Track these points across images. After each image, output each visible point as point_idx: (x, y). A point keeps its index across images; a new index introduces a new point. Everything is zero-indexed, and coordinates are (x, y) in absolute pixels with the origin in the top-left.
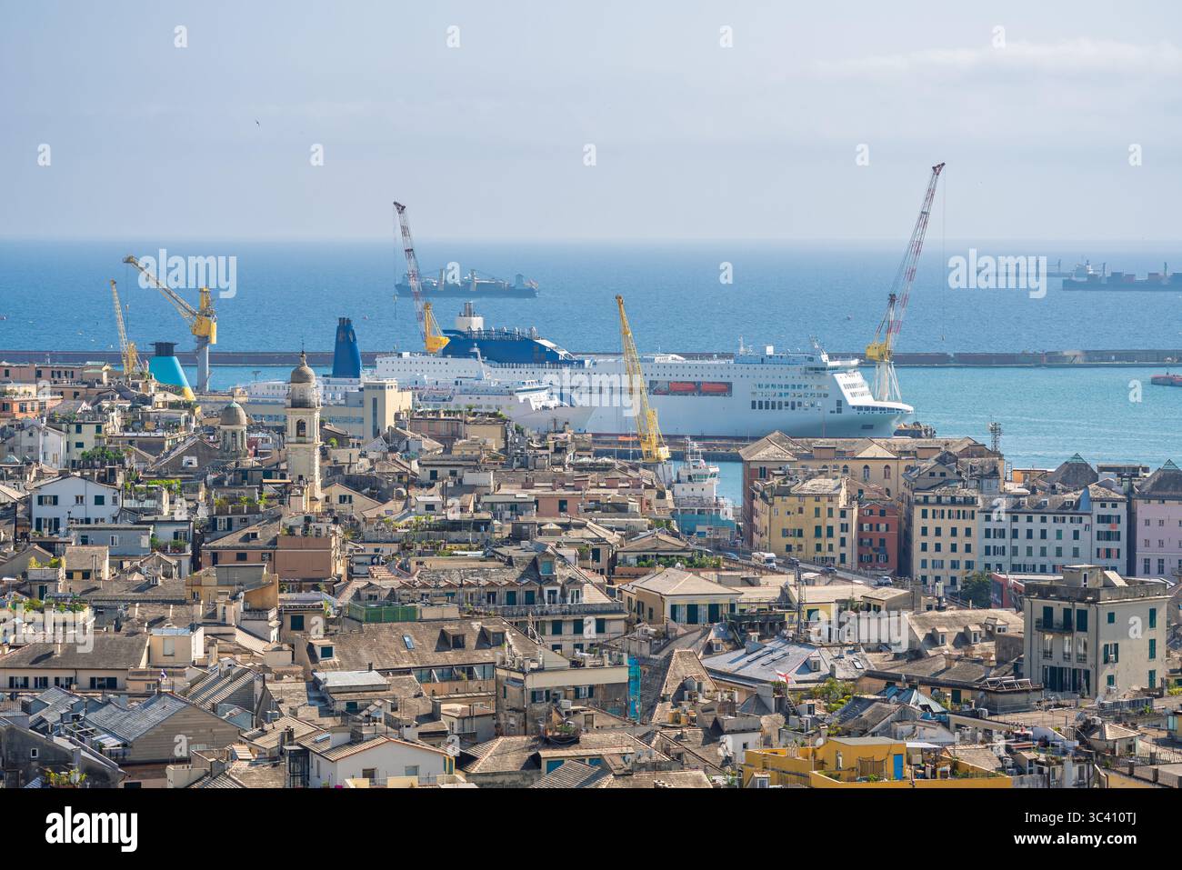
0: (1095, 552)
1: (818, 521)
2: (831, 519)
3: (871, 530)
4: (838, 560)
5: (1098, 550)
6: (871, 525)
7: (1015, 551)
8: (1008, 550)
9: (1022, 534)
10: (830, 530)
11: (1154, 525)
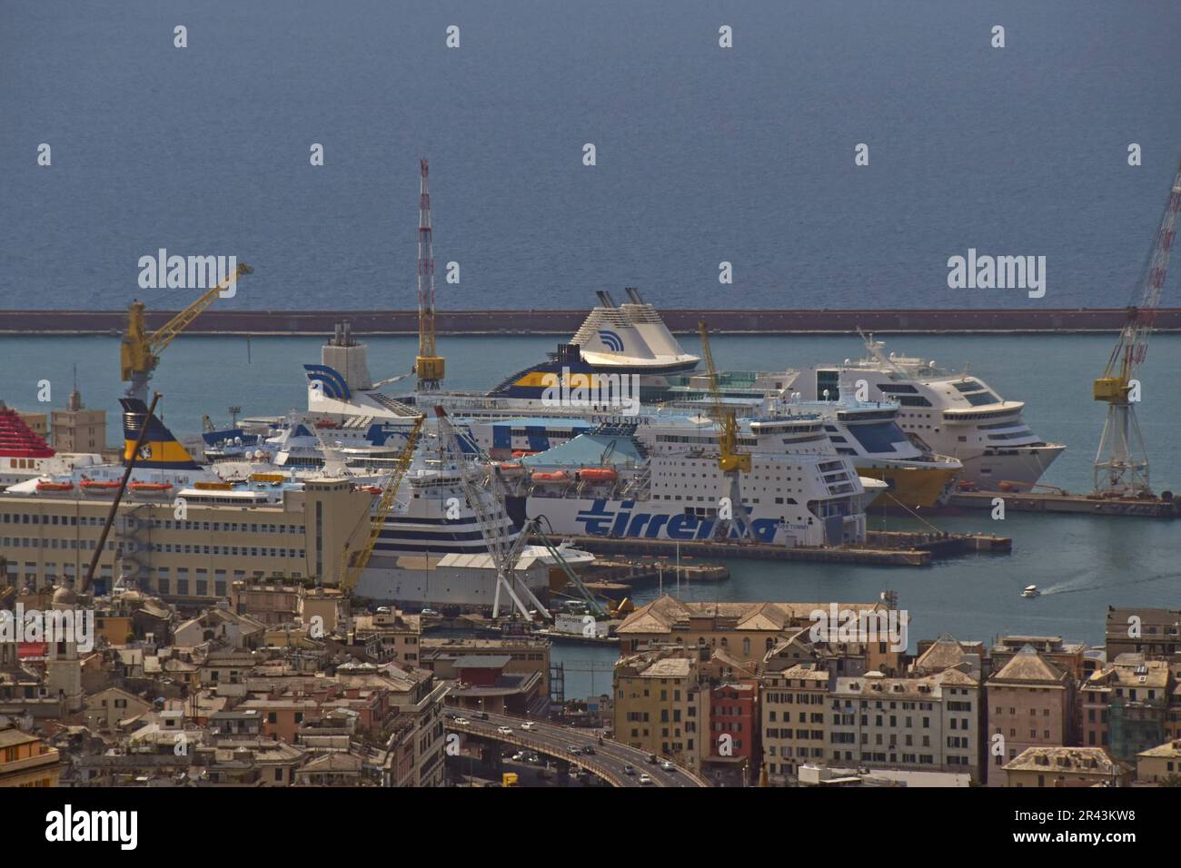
0: (945, 740)
1: (664, 705)
2: (678, 703)
3: (724, 713)
4: (685, 745)
5: (949, 738)
6: (724, 709)
7: (864, 739)
8: (857, 738)
9: (872, 720)
10: (677, 714)
11: (1006, 712)
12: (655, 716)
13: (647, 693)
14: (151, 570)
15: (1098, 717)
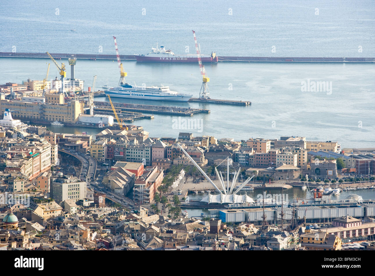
0: (145, 156)
2: (101, 149)
4: (102, 156)
7: (132, 156)
9: (133, 152)
11: (155, 151)
12: (97, 151)
13: (96, 147)
14: (45, 115)
15: (170, 153)
